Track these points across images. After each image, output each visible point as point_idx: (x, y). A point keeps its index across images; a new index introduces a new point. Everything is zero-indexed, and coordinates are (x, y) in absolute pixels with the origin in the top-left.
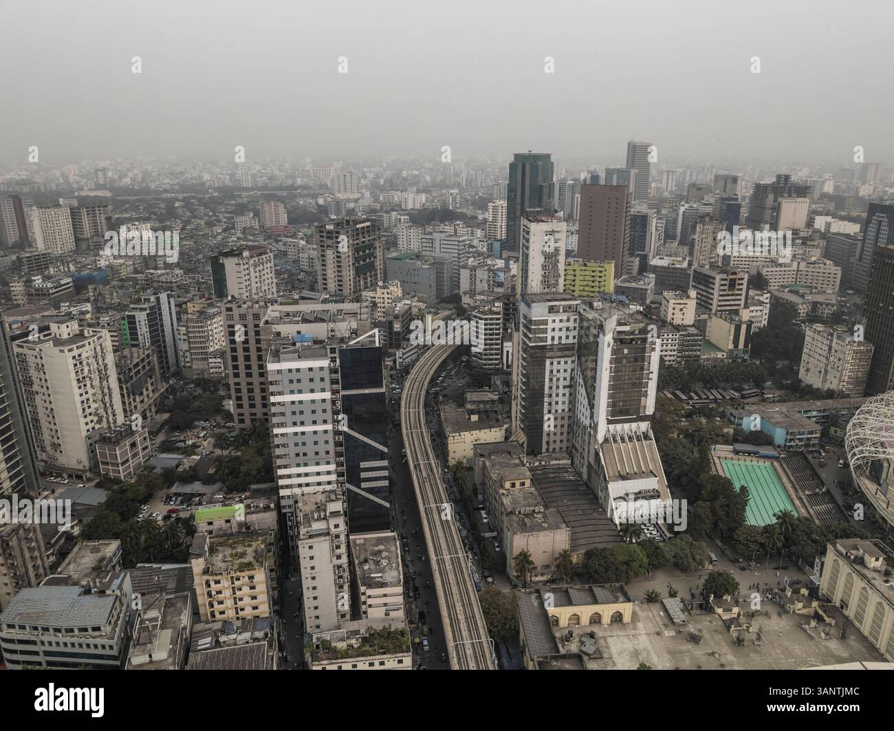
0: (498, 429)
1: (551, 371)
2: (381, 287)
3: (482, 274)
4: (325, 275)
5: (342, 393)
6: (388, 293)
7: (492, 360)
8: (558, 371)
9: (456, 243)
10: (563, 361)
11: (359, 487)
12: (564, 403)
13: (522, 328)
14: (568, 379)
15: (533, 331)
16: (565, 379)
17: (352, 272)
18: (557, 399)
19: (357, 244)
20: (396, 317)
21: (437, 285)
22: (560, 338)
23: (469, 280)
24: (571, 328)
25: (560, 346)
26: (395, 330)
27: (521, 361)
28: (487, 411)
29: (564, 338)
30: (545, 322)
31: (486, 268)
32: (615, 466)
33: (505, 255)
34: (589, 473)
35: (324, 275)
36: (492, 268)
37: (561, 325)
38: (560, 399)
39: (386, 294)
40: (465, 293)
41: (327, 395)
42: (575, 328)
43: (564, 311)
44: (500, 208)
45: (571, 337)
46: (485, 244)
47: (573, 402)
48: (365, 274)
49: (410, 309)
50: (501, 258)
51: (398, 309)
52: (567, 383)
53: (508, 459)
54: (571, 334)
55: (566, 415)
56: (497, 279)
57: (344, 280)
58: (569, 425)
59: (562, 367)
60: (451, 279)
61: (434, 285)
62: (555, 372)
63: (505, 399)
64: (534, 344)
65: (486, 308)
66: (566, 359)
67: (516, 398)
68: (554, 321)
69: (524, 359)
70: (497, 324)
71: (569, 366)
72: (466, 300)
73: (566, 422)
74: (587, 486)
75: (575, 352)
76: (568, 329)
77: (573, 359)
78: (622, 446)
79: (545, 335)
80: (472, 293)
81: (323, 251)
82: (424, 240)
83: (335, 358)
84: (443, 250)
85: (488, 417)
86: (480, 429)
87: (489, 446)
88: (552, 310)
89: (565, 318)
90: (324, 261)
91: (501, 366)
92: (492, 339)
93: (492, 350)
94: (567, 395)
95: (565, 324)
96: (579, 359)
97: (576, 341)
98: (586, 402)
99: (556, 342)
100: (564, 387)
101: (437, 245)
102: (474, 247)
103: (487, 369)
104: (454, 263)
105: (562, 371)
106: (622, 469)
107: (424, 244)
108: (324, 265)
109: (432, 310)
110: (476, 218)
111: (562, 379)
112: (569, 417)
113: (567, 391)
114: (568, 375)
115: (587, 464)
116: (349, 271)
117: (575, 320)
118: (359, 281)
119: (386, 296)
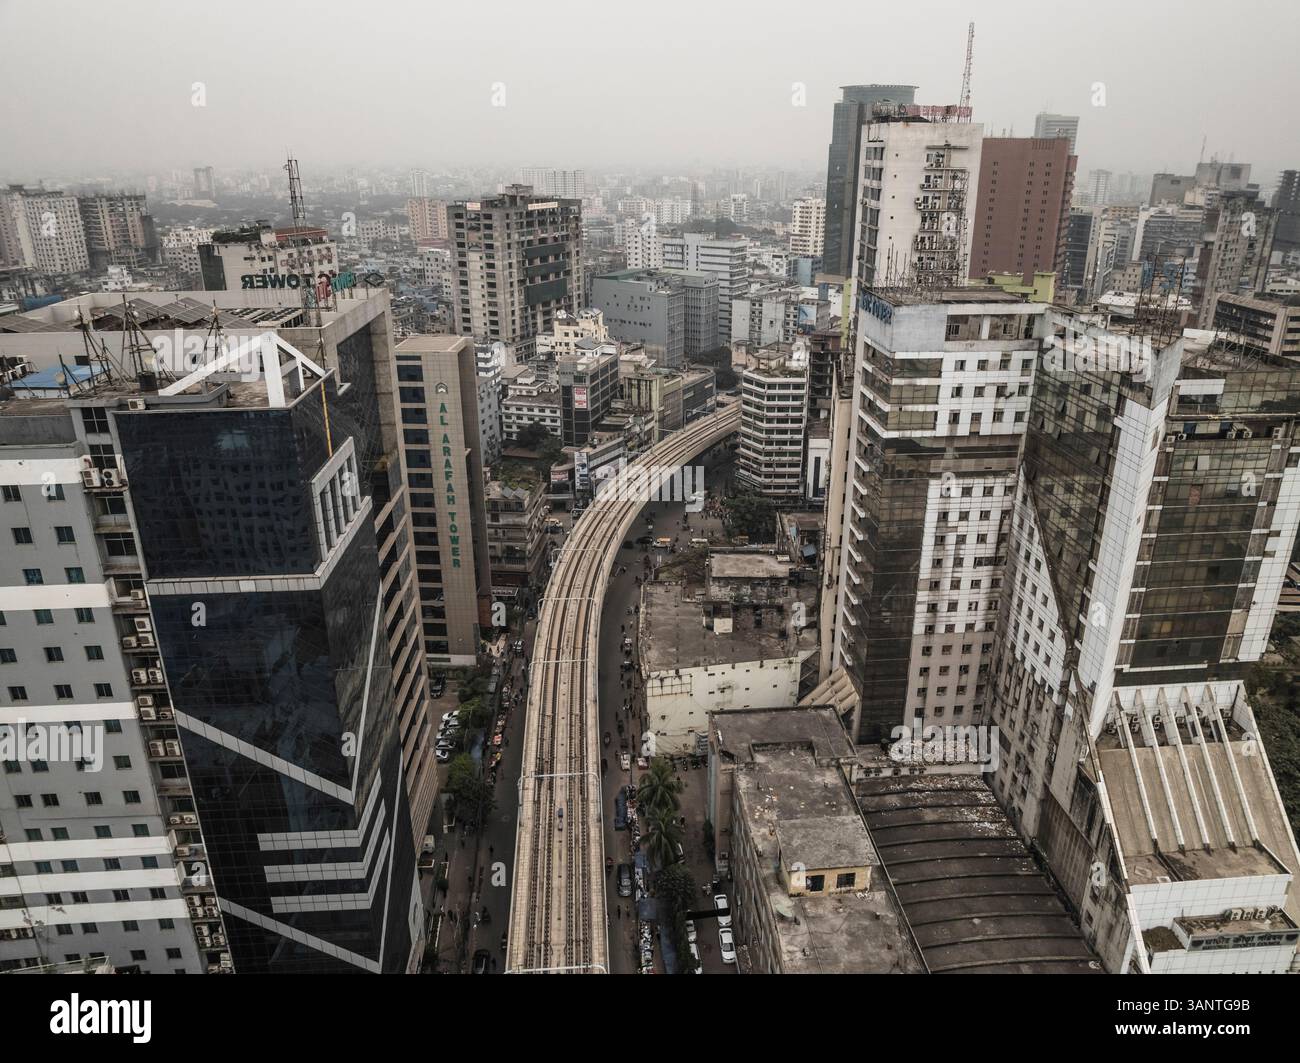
0: (780, 662)
1: (944, 516)
2: (562, 322)
3: (773, 311)
4: (467, 302)
5: (152, 588)
6: (576, 335)
7: (782, 476)
8: (964, 516)
9: (727, 253)
10: (978, 485)
11: (267, 910)
12: (973, 606)
13: (859, 387)
14: (992, 539)
15: (894, 394)
16: (982, 539)
17: (518, 298)
18: (954, 595)
19: (530, 242)
20: (579, 378)
21: (686, 331)
22: (976, 417)
23: (747, 322)
24: (1013, 387)
25: (974, 443)
26: (577, 406)
27: (853, 481)
28: (756, 608)
29: (987, 418)
30: (934, 368)
31: (781, 298)
32: (1139, 823)
33: (820, 279)
34: (1045, 822)
35: (463, 301)
36: (793, 298)
37: (982, 378)
38: (964, 596)
39: (572, 335)
40: (738, 345)
41: (96, 595)
42: (1023, 389)
43: (993, 337)
44: (814, 210)
45: (1009, 416)
46: (784, 262)
47: (1000, 605)
48: (546, 304)
49: (614, 363)
50: (812, 284)
51: (584, 360)
52: (987, 550)
53: (807, 768)
54: (1010, 407)
55: (977, 640)
56: (803, 320)
57: (502, 311)
58: (983, 668)
59: (976, 503)
60: (715, 320)
61: (680, 328)
62: (953, 517)
63: (807, 578)
64: (894, 434)
65: (773, 364)
66: (990, 481)
67: (834, 581)
68: (961, 365)
69: (862, 477)
70: (795, 398)
71: (997, 503)
72: (739, 357)
73: (975, 659)
74: (1038, 860)
75: (1017, 461)
76: (1001, 391)
77: (1009, 482)
78: (1161, 755)
79: (930, 408)
80: (752, 347)
81: (462, 255)
82: (668, 249)
83: (109, 449)
84: (702, 266)
85: (758, 624)
86: (733, 660)
87: (752, 720)
88: (956, 328)
89: (995, 357)
90: (463, 274)
91: (801, 490)
92: (784, 432)
93: (784, 454)
94: (985, 584)
95: (995, 376)
96: (1030, 480)
97: (1022, 428)
98: (1051, 614)
99: (963, 429)
100: (978, 562)
101: (691, 257)
102: (763, 267)
103: (768, 496)
104: (721, 291)
105: (974, 515)
106: (1163, 832)
107: (668, 256)
108: (464, 283)
109: (665, 371)
110: (772, 232)
111: (971, 539)
112: (986, 647)
113: (984, 574)
114: (991, 528)
115: (1039, 793)
116: (512, 295)
117: (1026, 364)
118: (534, 317)
119: (572, 340)
